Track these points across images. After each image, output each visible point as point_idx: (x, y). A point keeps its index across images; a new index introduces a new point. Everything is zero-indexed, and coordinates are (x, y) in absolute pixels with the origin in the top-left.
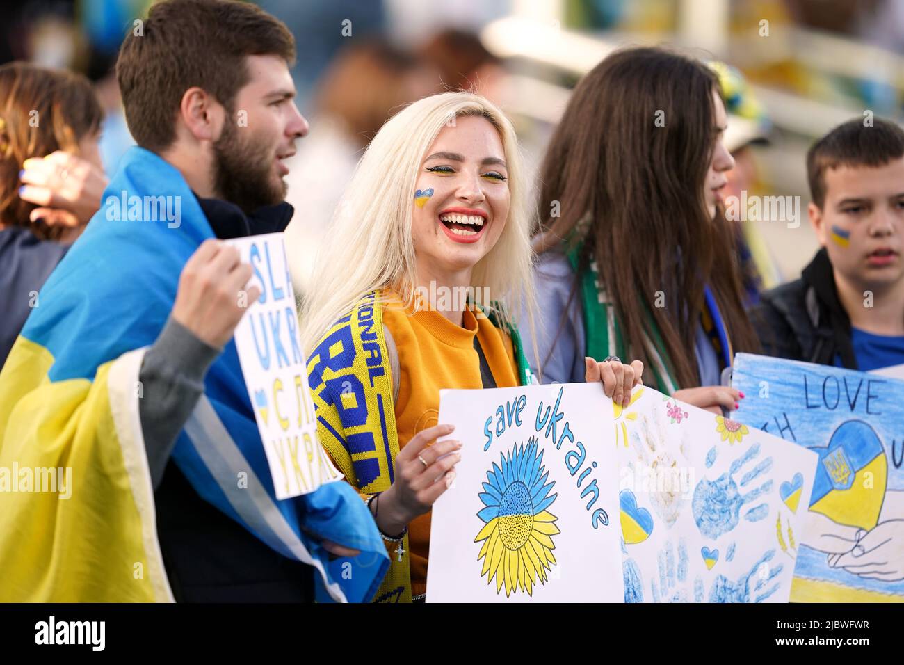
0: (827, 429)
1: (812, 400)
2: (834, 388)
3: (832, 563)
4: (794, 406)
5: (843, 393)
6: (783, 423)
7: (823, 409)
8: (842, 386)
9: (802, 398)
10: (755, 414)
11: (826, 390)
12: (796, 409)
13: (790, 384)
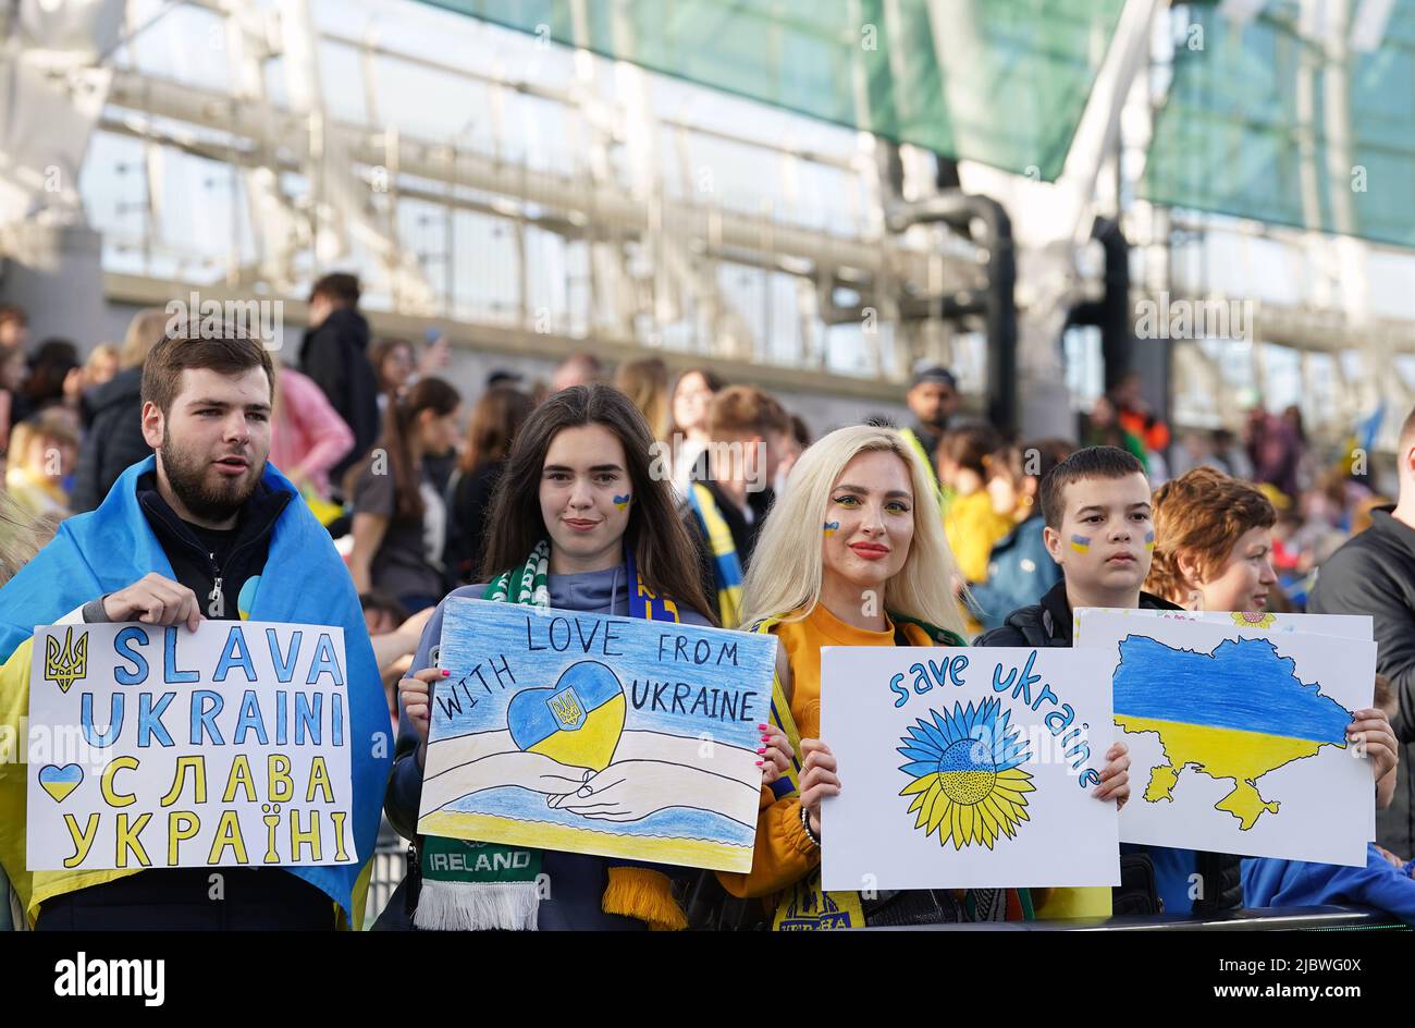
0: (555, 671)
1: (536, 641)
2: (564, 629)
3: (552, 804)
4: (515, 648)
5: (575, 635)
6: (499, 665)
7: (550, 650)
8: (574, 627)
9: (523, 641)
10: (466, 657)
11: (553, 632)
12: (517, 651)
13: (510, 626)
